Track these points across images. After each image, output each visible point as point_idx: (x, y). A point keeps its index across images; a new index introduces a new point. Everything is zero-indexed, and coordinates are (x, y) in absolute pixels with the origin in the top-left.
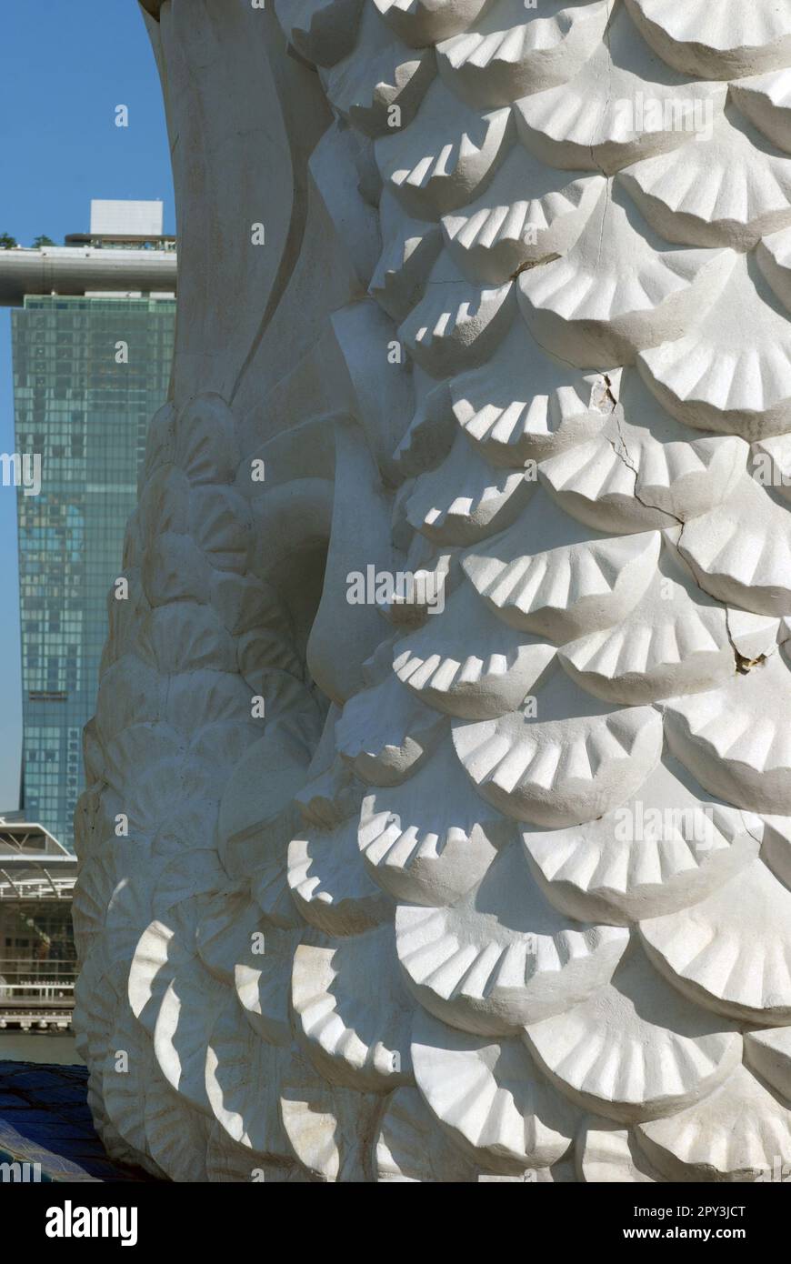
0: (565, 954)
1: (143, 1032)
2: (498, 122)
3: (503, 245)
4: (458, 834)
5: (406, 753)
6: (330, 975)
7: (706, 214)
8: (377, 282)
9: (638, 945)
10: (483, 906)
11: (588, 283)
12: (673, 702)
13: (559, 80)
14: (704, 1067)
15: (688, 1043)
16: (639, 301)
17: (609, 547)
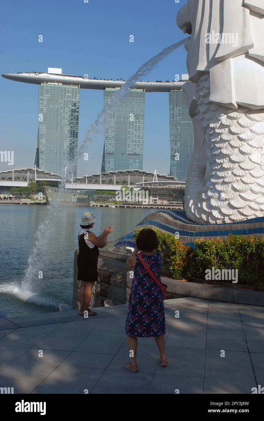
0: (223, 203)
1: (191, 208)
2: (219, 137)
3: (220, 147)
4: (215, 193)
5: (212, 187)
6: (206, 204)
7: (235, 146)
8: (210, 148)
9: (229, 202)
10: (217, 199)
11: (226, 151)
12: (232, 184)
13: (224, 134)
14: (234, 212)
15: (233, 210)
16: (230, 153)
17: (227, 171)
